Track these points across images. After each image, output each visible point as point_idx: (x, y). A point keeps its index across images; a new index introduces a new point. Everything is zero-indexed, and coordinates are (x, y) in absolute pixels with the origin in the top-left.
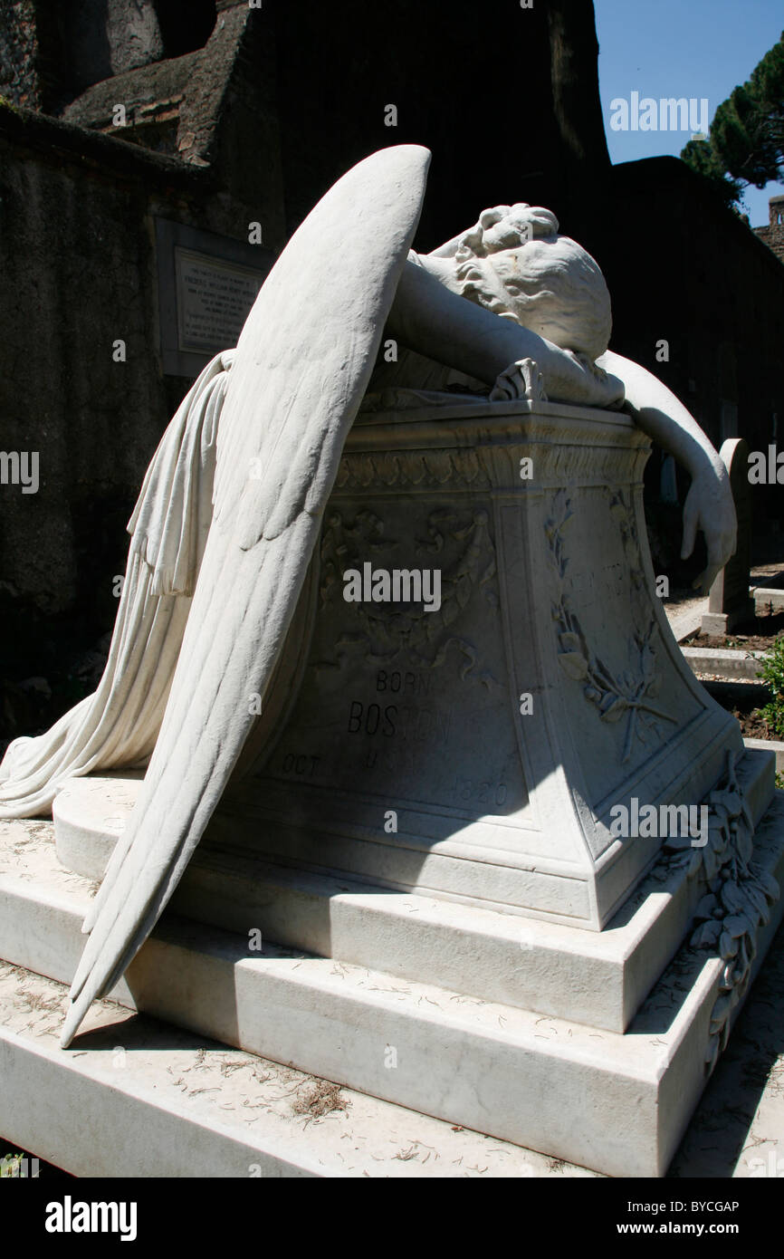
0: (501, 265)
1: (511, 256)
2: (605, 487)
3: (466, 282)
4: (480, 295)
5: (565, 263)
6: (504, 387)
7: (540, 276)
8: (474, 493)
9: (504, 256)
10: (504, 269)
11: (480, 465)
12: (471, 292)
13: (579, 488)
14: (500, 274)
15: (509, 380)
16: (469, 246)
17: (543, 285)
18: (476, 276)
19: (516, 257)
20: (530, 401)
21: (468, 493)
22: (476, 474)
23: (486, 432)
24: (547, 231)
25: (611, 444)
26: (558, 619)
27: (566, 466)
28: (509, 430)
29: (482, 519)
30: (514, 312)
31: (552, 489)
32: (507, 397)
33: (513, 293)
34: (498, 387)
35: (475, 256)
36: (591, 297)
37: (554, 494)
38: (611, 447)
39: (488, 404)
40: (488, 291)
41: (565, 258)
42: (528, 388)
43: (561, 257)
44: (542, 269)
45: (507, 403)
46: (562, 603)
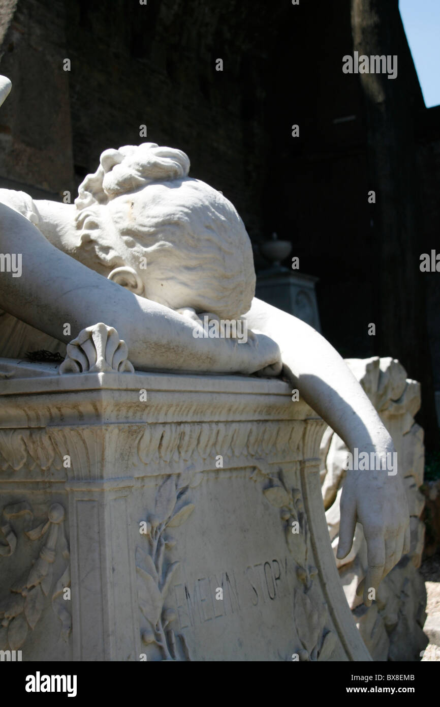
0: (117, 213)
1: (127, 202)
2: (254, 468)
3: (84, 231)
4: (97, 247)
5: (186, 210)
6: (75, 358)
7: (157, 225)
8: (50, 483)
9: (120, 203)
10: (120, 218)
11: (54, 450)
12: (88, 242)
13: (202, 472)
14: (116, 222)
15: (80, 348)
16: (90, 192)
17: (160, 236)
18: (93, 226)
19: (133, 204)
20: (101, 375)
21: (44, 482)
22: (51, 461)
23: (56, 410)
24: (172, 174)
25: (257, 417)
26: (154, 643)
27: (179, 447)
28: (81, 408)
29: (57, 516)
30: (132, 266)
31: (157, 477)
32: (77, 368)
33: (130, 245)
34: (69, 357)
35: (97, 202)
36: (220, 249)
37: (160, 482)
38: (258, 421)
39: (57, 377)
40: (104, 242)
41: (187, 204)
42: (100, 358)
43: (182, 203)
44: (159, 217)
45: (77, 376)
46: (163, 619)
